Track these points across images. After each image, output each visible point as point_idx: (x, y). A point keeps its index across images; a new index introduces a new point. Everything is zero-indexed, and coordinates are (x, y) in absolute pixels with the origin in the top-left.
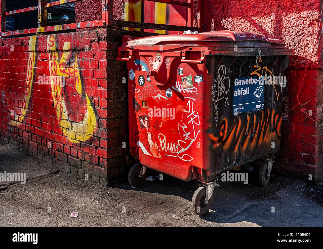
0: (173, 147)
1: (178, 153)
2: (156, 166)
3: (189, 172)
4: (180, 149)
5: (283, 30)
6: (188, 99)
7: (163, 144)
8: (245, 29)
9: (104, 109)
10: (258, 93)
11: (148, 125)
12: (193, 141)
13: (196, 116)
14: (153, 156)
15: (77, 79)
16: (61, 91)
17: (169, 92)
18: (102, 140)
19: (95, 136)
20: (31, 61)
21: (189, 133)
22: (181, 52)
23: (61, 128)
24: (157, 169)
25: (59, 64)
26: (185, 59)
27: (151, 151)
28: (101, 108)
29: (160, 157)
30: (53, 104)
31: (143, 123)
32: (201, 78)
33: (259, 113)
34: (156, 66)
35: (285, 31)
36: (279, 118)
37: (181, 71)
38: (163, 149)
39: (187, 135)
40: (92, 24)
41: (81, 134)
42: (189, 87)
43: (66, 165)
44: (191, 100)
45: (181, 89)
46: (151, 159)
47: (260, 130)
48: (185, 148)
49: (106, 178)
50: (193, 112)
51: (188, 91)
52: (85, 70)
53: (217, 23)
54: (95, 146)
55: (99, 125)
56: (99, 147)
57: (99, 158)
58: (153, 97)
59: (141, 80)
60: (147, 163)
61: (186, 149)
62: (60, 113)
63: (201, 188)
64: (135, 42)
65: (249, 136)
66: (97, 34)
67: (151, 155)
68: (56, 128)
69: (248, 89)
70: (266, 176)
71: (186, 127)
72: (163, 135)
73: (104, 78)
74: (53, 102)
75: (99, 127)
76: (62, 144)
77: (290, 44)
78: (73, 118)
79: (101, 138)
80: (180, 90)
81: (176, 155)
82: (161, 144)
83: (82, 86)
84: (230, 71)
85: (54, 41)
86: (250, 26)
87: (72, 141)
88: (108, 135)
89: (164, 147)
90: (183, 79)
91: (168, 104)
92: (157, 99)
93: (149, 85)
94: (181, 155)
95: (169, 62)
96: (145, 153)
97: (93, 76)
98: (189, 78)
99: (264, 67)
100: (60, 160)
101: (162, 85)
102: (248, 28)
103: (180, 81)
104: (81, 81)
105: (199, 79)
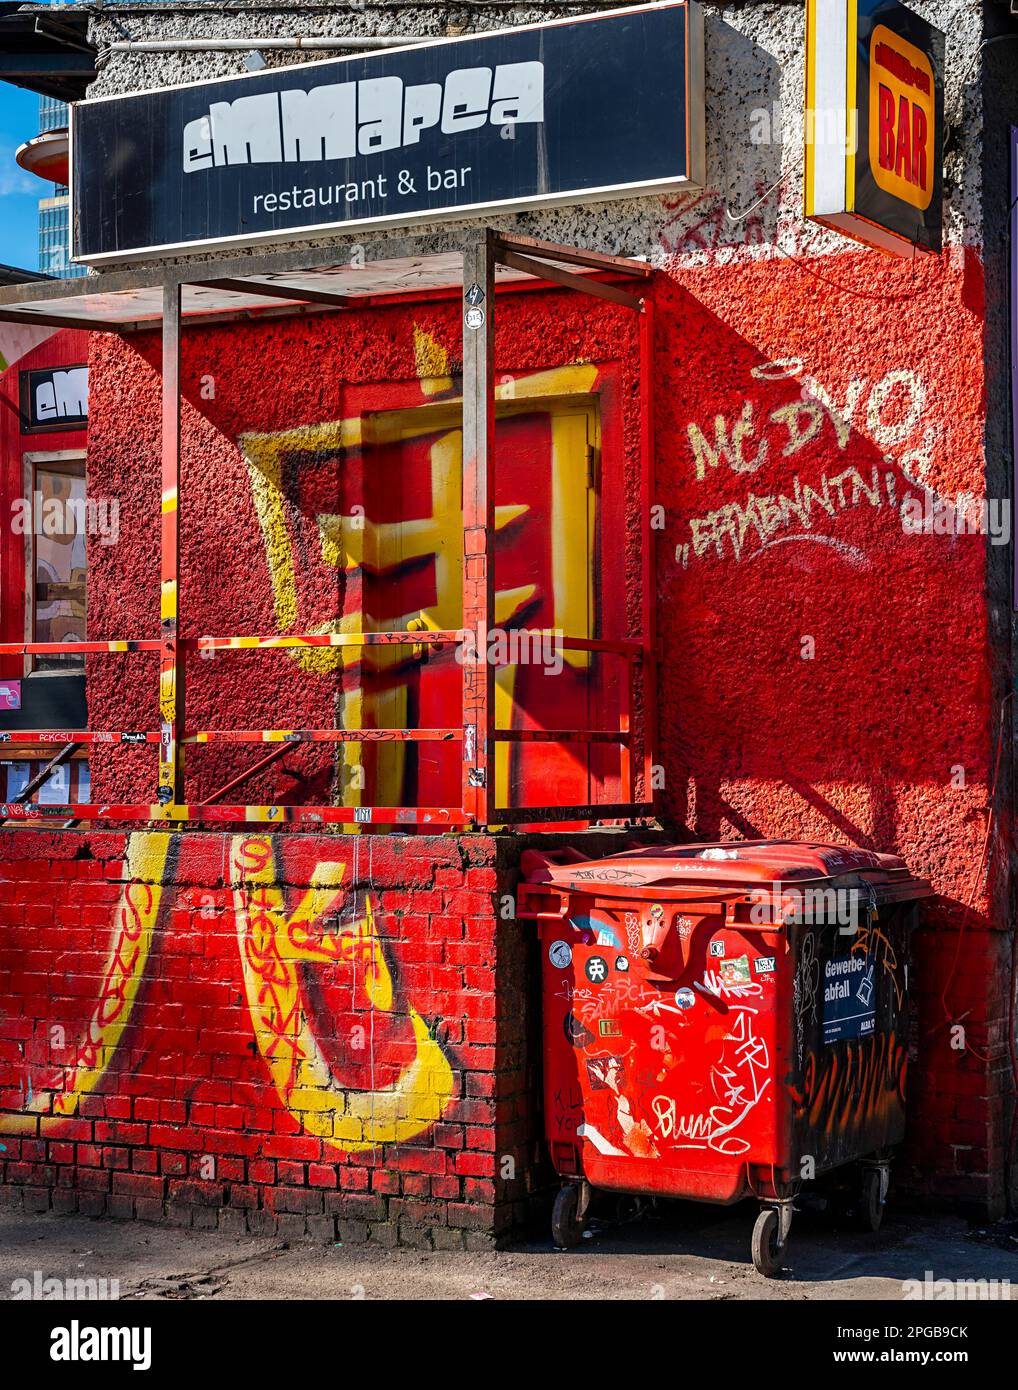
0: (696, 1125)
1: (710, 1138)
2: (641, 1179)
3: (739, 1178)
4: (715, 1126)
5: (901, 828)
6: (738, 1012)
7: (666, 1121)
8: (795, 815)
9: (485, 1045)
10: (865, 992)
11: (617, 1078)
12: (750, 1104)
13: (760, 1047)
14: (631, 1154)
15: (370, 968)
16: (297, 1004)
17: (685, 997)
18: (475, 1130)
19: (446, 1122)
20: (135, 912)
21: (742, 1088)
22: (724, 906)
23: (292, 1113)
24: (643, 1188)
25: (290, 922)
26: (735, 921)
27: (626, 1143)
28: (471, 1044)
29: (656, 1154)
30: (254, 1045)
31: (601, 1076)
32: (772, 964)
33: (866, 1040)
34: (650, 935)
35: (906, 830)
36: (904, 1054)
37: (717, 947)
38: (665, 1134)
39: (735, 1092)
40: (420, 815)
41: (387, 1123)
42: (740, 983)
43: (317, 1222)
44: (746, 1012)
45: (719, 989)
46: (626, 1165)
47: (869, 1083)
48: (728, 1123)
49: (491, 1229)
50: (752, 1040)
51: (738, 991)
52: (406, 941)
53: (705, 790)
54: (444, 1148)
55: (464, 1089)
56: (465, 1149)
57: (462, 1179)
58: (636, 1009)
59: (596, 967)
60: (612, 1176)
61: (731, 1127)
62: (289, 1071)
63: (766, 1214)
64: (578, 874)
65: (851, 1097)
66: (461, 849)
67: (625, 1154)
68: (273, 1114)
69: (847, 983)
70: (878, 1204)
71: (733, 1074)
72: (667, 1098)
73: (485, 964)
74: (255, 1038)
75: (463, 1096)
76: (298, 1161)
77: (918, 864)
78: (354, 1079)
79: (469, 1124)
80: (716, 991)
81: (705, 1143)
82: (661, 1122)
83: (395, 988)
84: (819, 945)
85: (266, 857)
86: (808, 810)
87: (349, 1147)
88: (497, 1113)
89: (670, 1128)
90: (726, 966)
91: (682, 1025)
92: (651, 1013)
93: (623, 980)
94: (717, 1141)
95: (686, 928)
96: (603, 1152)
97: (440, 959)
98: (741, 963)
99: (875, 930)
100: (286, 1212)
101: (669, 979)
102: (801, 814)
103: (717, 970)
104: (392, 974)
105: (766, 965)
